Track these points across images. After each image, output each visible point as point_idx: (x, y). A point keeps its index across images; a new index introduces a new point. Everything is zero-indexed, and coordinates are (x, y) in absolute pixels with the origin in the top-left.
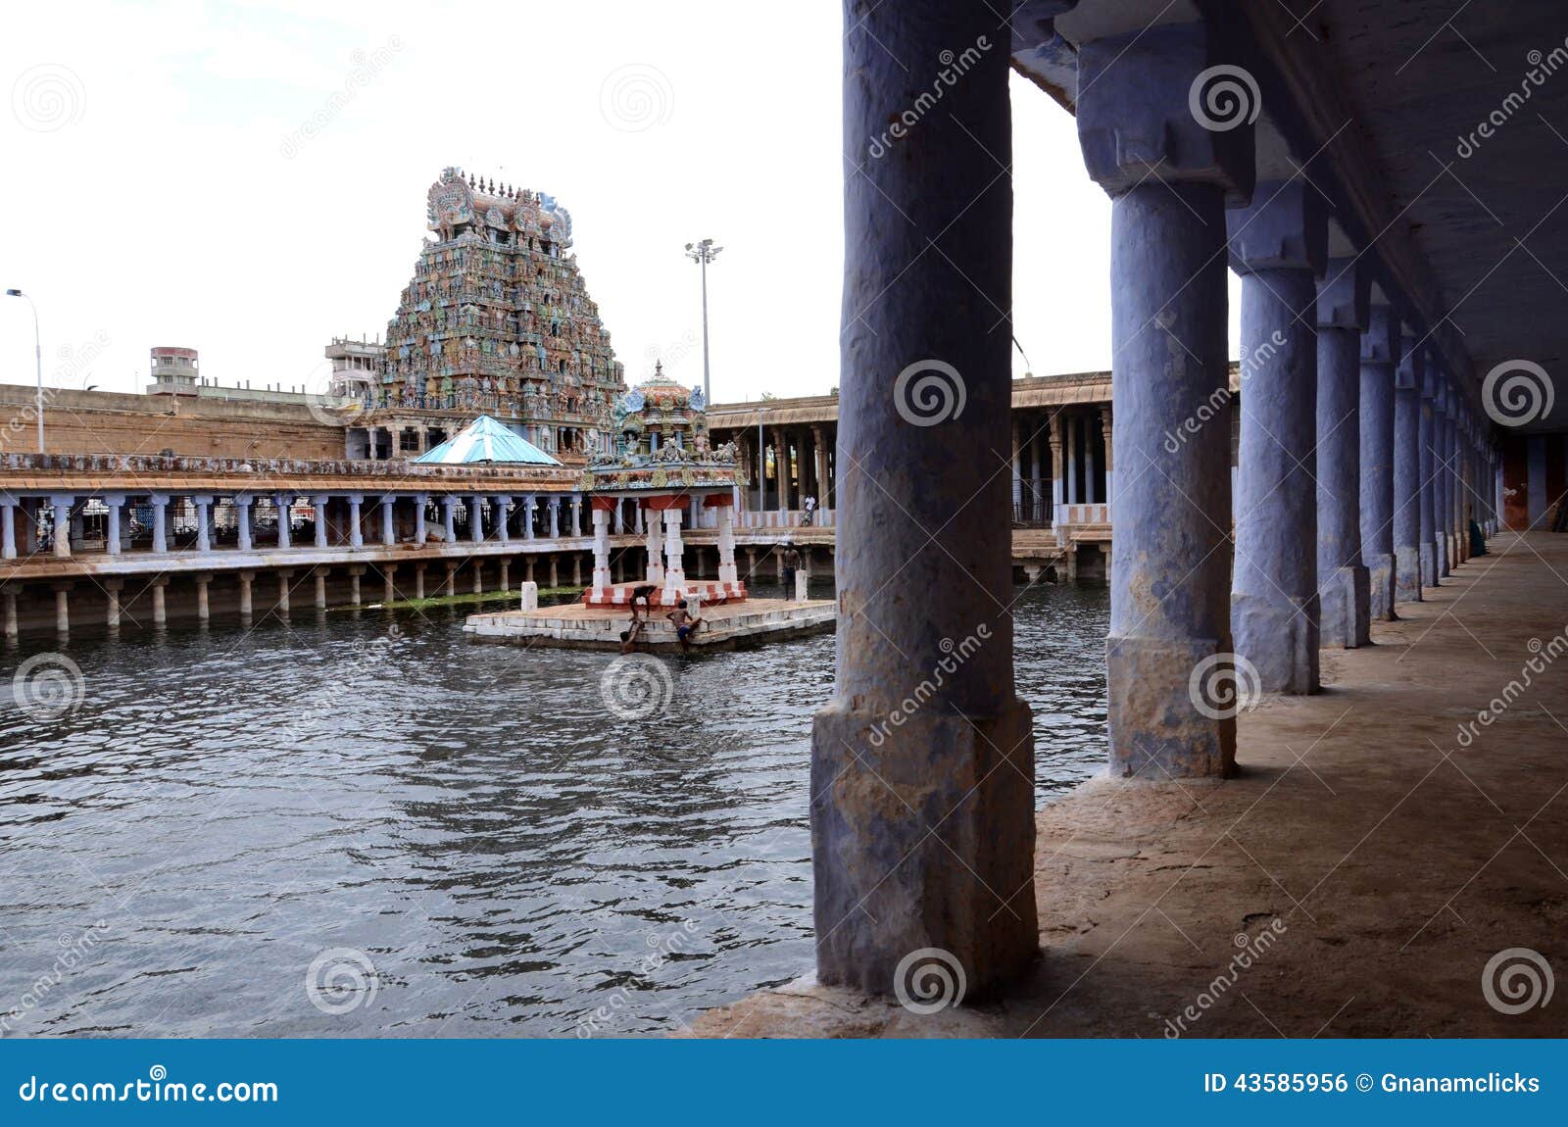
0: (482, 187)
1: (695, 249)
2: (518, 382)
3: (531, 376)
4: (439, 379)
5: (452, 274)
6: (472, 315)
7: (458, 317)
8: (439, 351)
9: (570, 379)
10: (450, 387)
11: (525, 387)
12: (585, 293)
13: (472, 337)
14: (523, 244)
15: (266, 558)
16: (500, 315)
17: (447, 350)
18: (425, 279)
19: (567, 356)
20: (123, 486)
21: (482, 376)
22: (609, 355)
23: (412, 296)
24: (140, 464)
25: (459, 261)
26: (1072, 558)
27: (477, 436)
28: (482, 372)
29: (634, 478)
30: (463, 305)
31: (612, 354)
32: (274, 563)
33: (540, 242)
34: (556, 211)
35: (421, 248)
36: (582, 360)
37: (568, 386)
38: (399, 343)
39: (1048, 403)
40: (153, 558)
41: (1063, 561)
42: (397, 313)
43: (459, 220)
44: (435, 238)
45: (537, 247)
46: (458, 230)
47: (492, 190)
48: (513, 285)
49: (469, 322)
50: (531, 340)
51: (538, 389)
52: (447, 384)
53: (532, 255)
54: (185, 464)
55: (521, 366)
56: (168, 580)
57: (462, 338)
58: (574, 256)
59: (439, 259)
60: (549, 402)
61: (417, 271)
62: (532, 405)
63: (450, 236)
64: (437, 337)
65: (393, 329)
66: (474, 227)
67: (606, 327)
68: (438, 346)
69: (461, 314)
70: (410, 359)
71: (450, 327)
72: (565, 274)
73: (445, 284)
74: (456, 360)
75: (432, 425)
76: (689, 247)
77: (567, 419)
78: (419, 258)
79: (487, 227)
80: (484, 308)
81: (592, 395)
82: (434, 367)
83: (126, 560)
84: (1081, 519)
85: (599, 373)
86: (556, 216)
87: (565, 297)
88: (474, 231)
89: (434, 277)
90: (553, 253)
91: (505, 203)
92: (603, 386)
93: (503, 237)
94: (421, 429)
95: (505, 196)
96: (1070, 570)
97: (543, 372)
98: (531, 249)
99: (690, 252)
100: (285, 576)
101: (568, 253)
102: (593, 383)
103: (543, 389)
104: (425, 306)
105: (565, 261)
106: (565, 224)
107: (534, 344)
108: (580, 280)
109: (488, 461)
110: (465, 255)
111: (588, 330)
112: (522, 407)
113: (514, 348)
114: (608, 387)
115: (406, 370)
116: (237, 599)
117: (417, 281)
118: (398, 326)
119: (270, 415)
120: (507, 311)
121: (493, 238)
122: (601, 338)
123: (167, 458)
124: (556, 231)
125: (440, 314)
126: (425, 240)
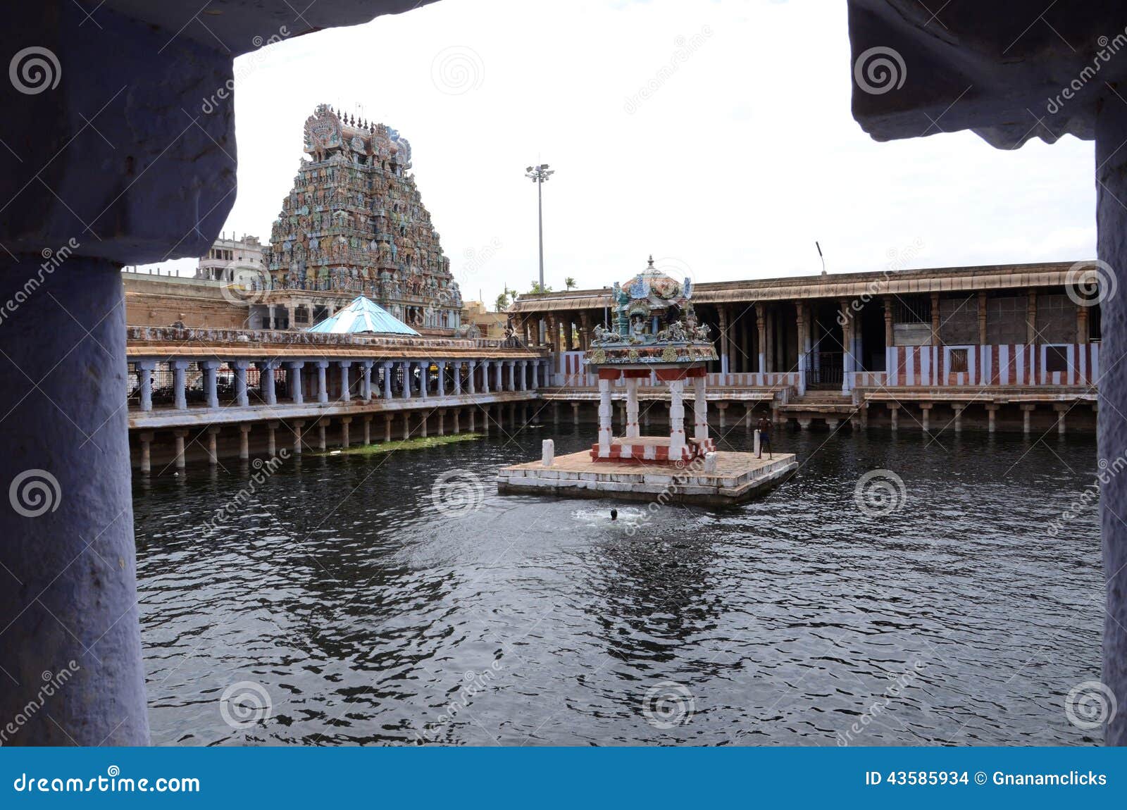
0: (346, 121)
1: (534, 171)
2: (376, 271)
3: (386, 266)
4: (316, 267)
5: (325, 187)
6: (343, 219)
7: (332, 220)
8: (317, 246)
9: (414, 270)
10: (326, 274)
11: (383, 274)
12: (421, 204)
13: (343, 236)
14: (377, 165)
15: (260, 413)
16: (363, 219)
17: (323, 245)
18: (302, 190)
19: (412, 251)
20: (155, 353)
21: (351, 266)
22: (439, 251)
23: (291, 203)
24: (159, 335)
25: (332, 177)
26: (865, 413)
27: (357, 313)
28: (351, 263)
29: (644, 354)
30: (335, 211)
31: (441, 250)
32: (267, 417)
33: (390, 164)
34: (398, 140)
35: (299, 166)
36: (421, 255)
37: (413, 274)
38: (282, 239)
39: (842, 294)
40: (176, 414)
41: (858, 415)
42: (280, 216)
43: (331, 145)
44: (309, 158)
45: (387, 167)
46: (329, 153)
47: (352, 123)
48: (371, 196)
49: (341, 224)
50: (386, 238)
51: (392, 276)
52: (324, 272)
53: (384, 173)
54: (192, 334)
55: (378, 259)
56: (188, 431)
57: (335, 236)
58: (412, 175)
59: (315, 175)
60: (400, 286)
61: (296, 184)
62: (388, 289)
63: (323, 157)
64: (314, 235)
65: (277, 229)
66: (342, 150)
67: (436, 230)
68: (316, 242)
69: (334, 217)
70: (292, 251)
71: (325, 227)
72: (407, 189)
73: (320, 194)
74: (330, 254)
75: (318, 303)
76: (529, 169)
77: (412, 300)
78: (296, 174)
79: (352, 151)
80: (351, 213)
81: (429, 281)
82: (313, 258)
83: (157, 415)
84: (865, 382)
85: (433, 265)
86: (398, 144)
87: (409, 206)
88: (342, 153)
89: (311, 188)
90: (398, 172)
91: (364, 134)
92: (436, 275)
93: (363, 159)
94: (310, 306)
95: (362, 128)
96: (863, 423)
97: (395, 264)
98: (383, 169)
99: (530, 173)
100: (273, 427)
101: (409, 173)
102: (430, 273)
103: (396, 276)
104: (304, 211)
105: (407, 179)
106: (406, 150)
107: (388, 242)
108: (418, 194)
109: (369, 332)
110: (336, 172)
111: (425, 232)
112: (380, 291)
113: (374, 245)
114: (439, 275)
115: (289, 260)
116: (238, 447)
117: (296, 191)
118: (281, 226)
119: (192, 293)
120: (368, 216)
121: (355, 160)
122: (433, 238)
123: (179, 330)
124: (400, 155)
125: (317, 217)
126: (302, 160)
